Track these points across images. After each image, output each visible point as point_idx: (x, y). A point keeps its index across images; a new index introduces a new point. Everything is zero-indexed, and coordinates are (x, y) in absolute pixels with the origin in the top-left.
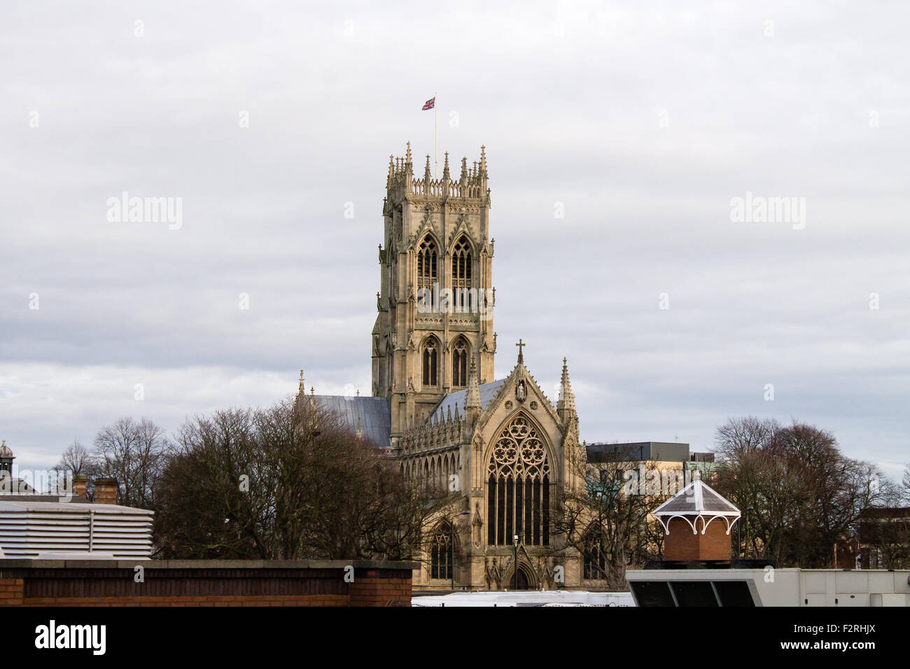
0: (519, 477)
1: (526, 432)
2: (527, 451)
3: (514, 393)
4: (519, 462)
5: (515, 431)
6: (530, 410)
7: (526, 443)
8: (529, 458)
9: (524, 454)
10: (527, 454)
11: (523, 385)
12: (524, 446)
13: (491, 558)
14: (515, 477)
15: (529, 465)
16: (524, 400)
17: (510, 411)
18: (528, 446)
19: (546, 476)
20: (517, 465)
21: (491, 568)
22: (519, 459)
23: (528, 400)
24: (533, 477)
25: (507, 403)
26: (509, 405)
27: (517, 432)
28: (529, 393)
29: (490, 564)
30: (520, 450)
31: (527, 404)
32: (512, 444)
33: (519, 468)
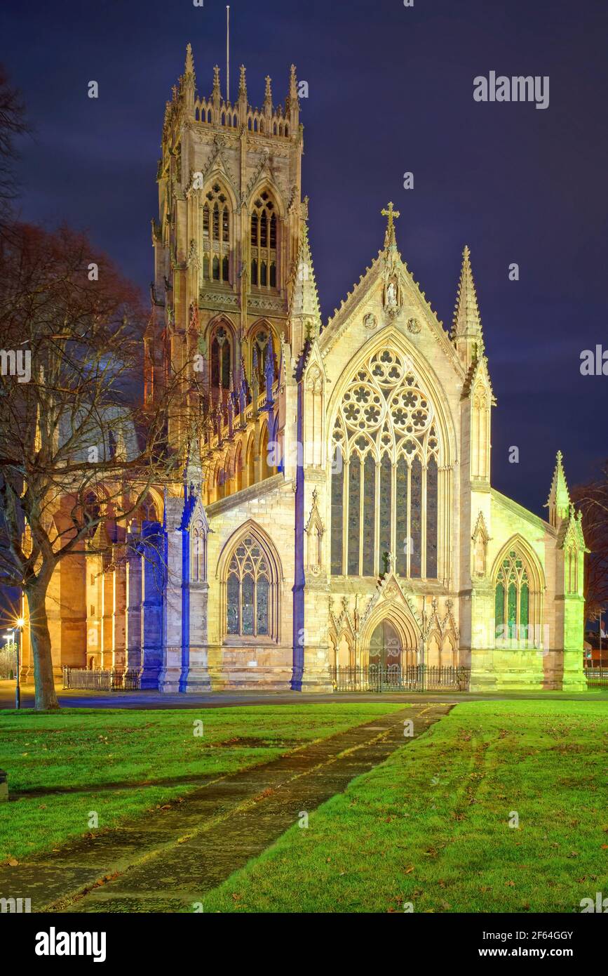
0: (386, 460)
1: (398, 376)
2: (400, 411)
3: (379, 298)
4: (386, 429)
5: (378, 372)
6: (407, 333)
7: (398, 395)
8: (403, 423)
9: (394, 414)
10: (399, 417)
12: (396, 401)
13: (337, 597)
14: (378, 457)
15: (404, 436)
16: (398, 313)
17: (371, 332)
18: (402, 402)
19: (432, 457)
20: (381, 434)
21: (337, 615)
22: (386, 424)
23: (403, 313)
24: (409, 458)
25: (367, 317)
26: (369, 322)
27: (382, 374)
28: (406, 302)
29: (337, 608)
30: (387, 407)
31: (402, 323)
32: (373, 396)
33: (386, 440)
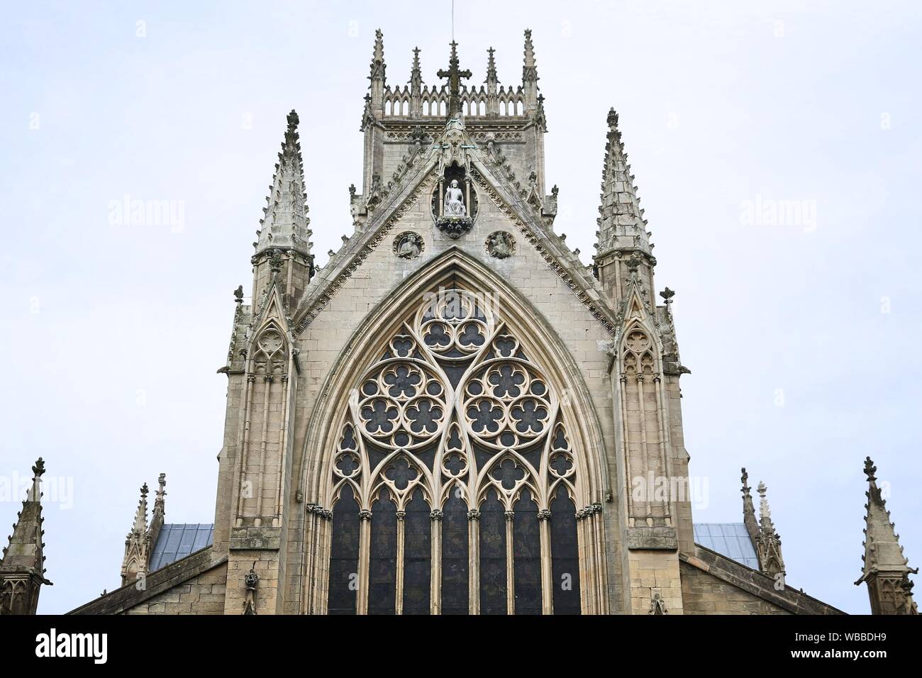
0: (454, 504)
2: (485, 401)
3: (428, 204)
4: (454, 440)
6: (487, 259)
7: (479, 373)
8: (493, 427)
9: (471, 411)
10: (483, 413)
11: (461, 186)
12: (474, 386)
14: (434, 499)
15: (494, 452)
17: (412, 266)
18: (488, 390)
22: (454, 430)
23: (477, 226)
24: (508, 497)
26: (408, 247)
28: (483, 207)
30: (454, 398)
31: (475, 242)
32: (426, 380)
33: (454, 461)
